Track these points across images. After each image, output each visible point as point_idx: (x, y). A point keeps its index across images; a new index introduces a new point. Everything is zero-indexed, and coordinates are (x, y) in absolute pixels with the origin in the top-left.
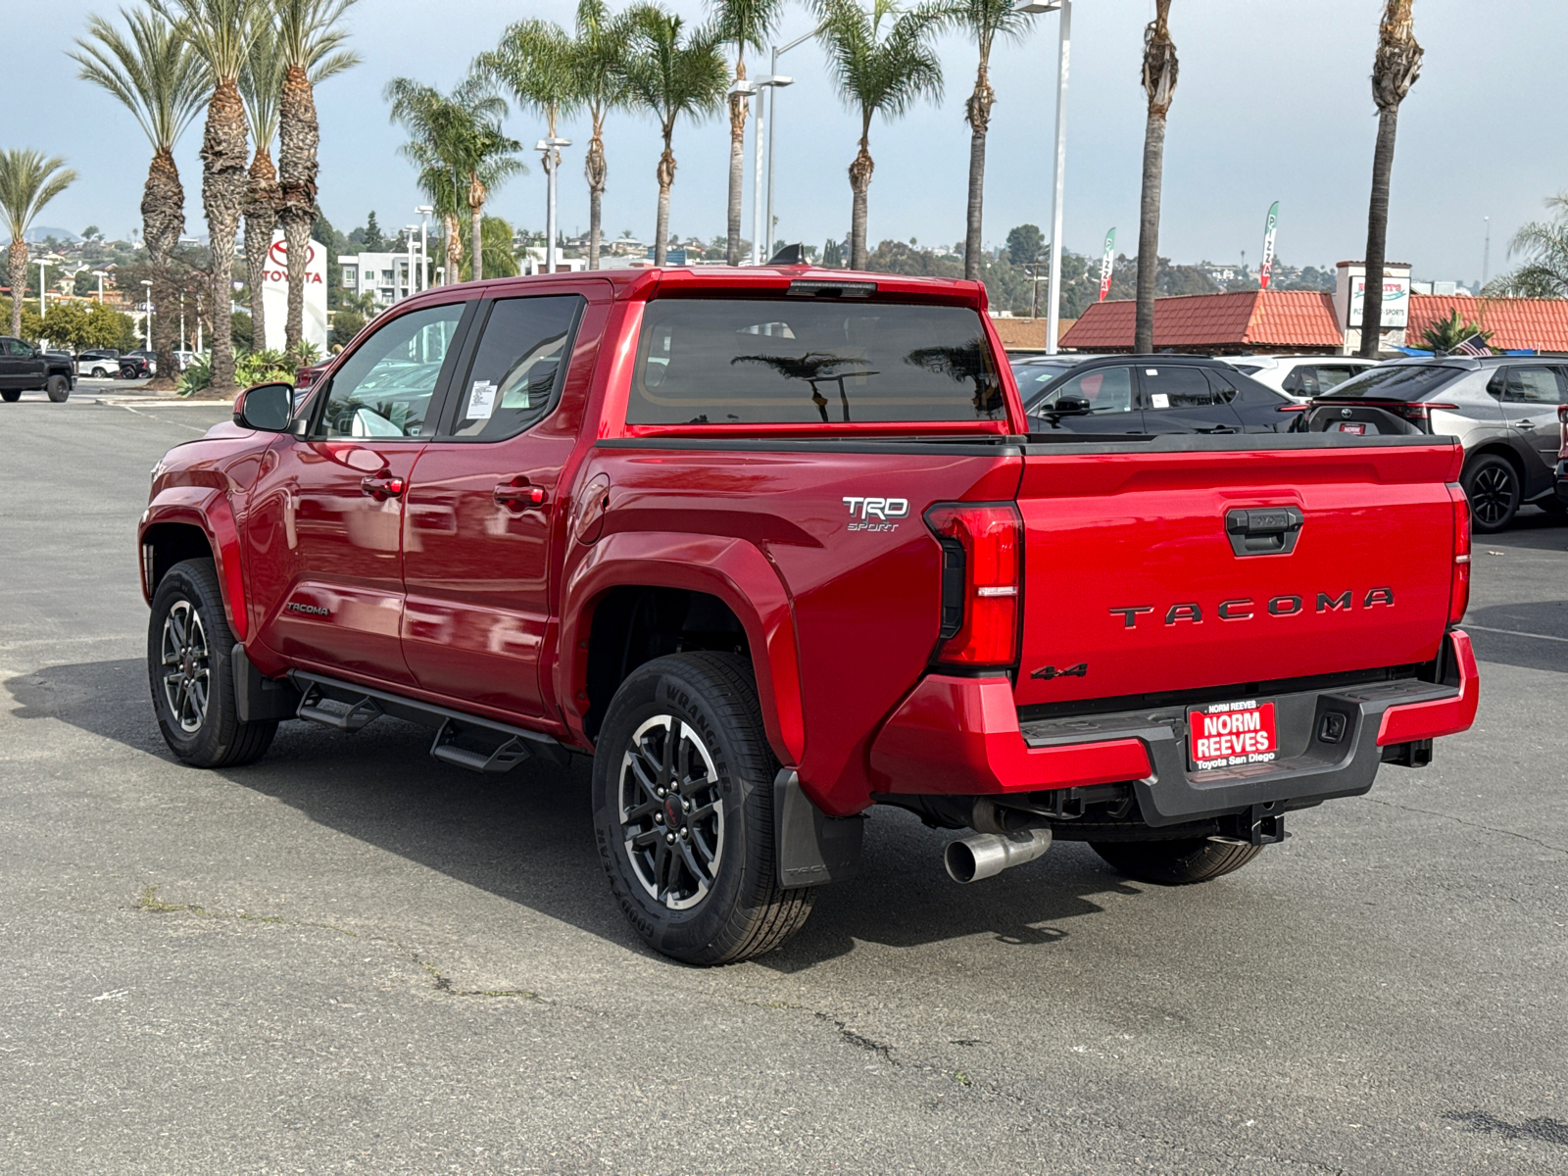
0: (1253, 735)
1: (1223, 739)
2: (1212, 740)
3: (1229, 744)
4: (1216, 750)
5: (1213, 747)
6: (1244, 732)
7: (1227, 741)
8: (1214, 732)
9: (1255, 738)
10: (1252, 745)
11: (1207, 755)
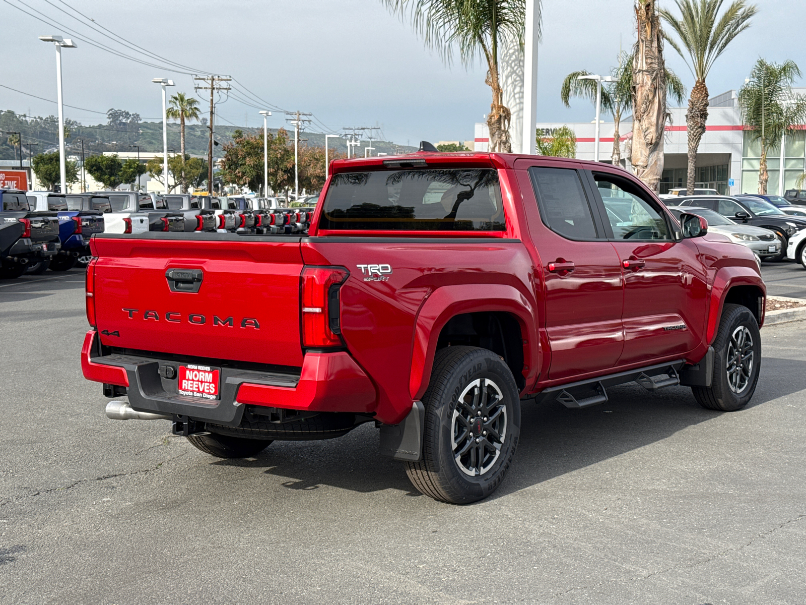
0: (208, 384)
1: (195, 383)
2: (190, 382)
3: (197, 386)
4: (191, 387)
5: (190, 385)
6: (205, 382)
7: (196, 384)
8: (191, 378)
9: (209, 386)
10: (207, 389)
11: (186, 388)
